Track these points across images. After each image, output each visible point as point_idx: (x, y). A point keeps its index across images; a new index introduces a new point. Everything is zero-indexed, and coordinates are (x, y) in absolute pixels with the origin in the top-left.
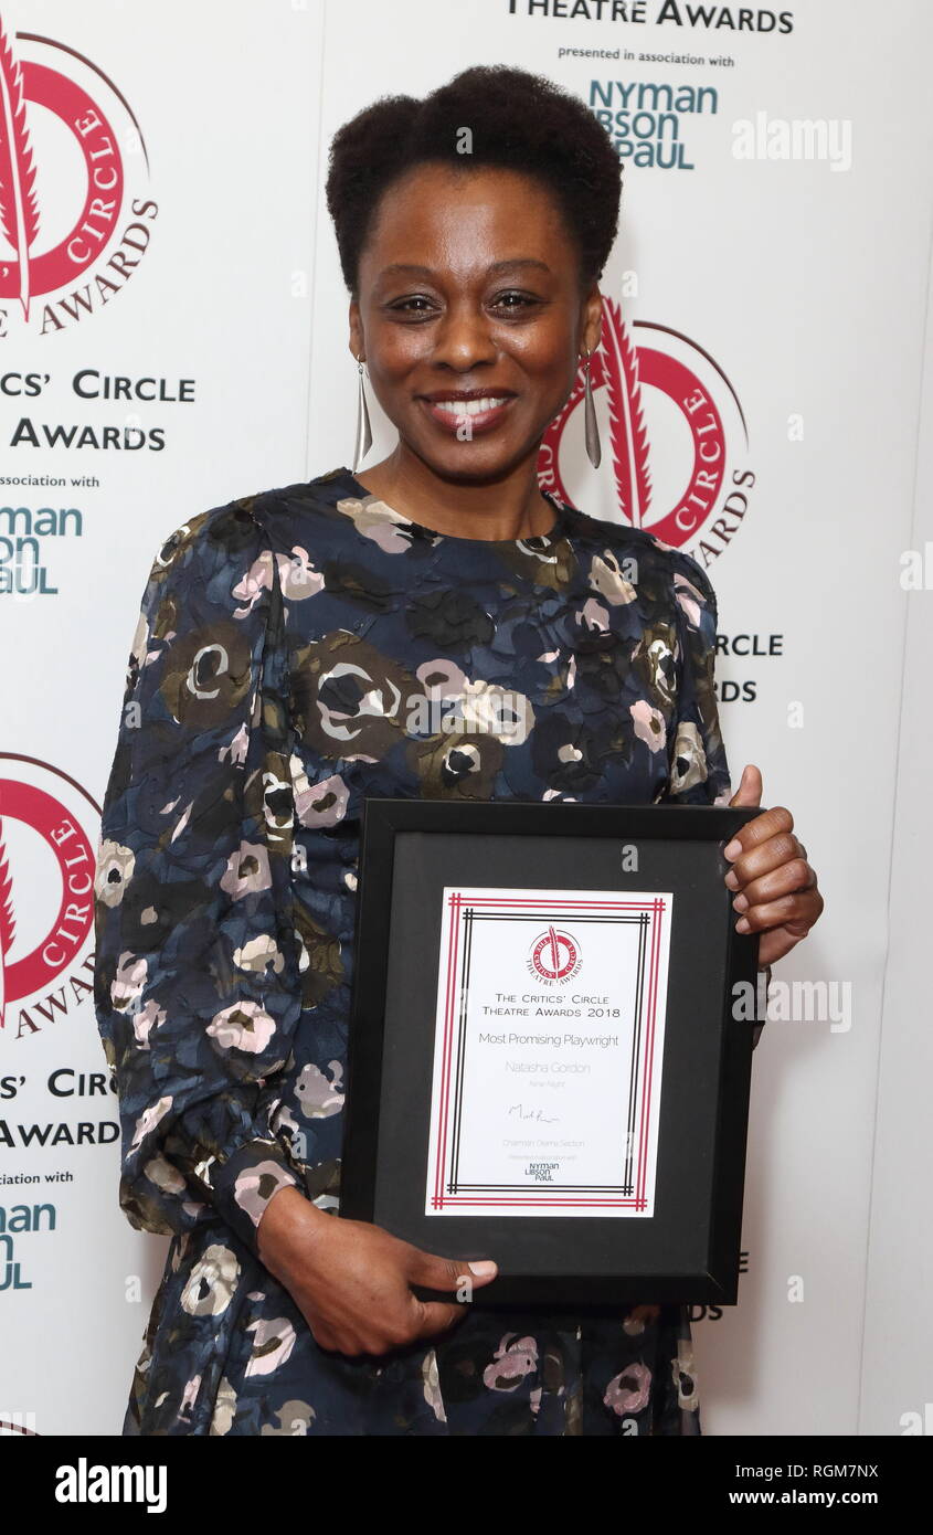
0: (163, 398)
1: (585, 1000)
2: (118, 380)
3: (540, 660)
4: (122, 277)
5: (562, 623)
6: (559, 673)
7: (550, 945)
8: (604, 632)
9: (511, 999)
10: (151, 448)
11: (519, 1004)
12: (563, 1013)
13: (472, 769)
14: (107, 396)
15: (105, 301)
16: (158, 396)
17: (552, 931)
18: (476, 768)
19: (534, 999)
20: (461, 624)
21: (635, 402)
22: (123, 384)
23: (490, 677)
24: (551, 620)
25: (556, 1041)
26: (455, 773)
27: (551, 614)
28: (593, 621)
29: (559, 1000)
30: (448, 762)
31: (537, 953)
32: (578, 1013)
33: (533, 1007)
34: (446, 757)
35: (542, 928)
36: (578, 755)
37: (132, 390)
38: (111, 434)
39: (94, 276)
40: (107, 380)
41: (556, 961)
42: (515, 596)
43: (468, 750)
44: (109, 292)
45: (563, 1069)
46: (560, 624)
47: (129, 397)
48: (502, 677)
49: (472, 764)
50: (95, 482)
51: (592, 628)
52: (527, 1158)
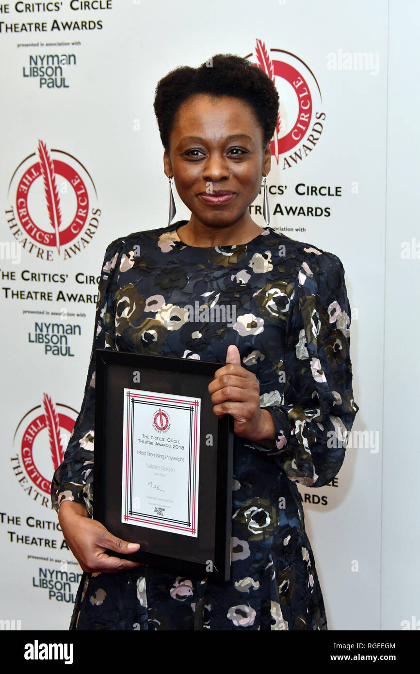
0: (329, 195)
1: (172, 441)
2: (312, 187)
3: (202, 295)
4: (313, 145)
5: (223, 280)
6: (209, 301)
7: (159, 416)
8: (243, 284)
9: (147, 437)
10: (325, 216)
11: (150, 440)
12: (165, 445)
13: (154, 340)
14: (308, 194)
15: (307, 155)
16: (327, 194)
17: (160, 410)
18: (155, 340)
19: (155, 438)
20: (174, 281)
21: (53, 181)
22: (314, 189)
23: (175, 303)
24: (217, 279)
25: (163, 457)
26: (147, 341)
27: (218, 276)
28: (240, 279)
29: (163, 440)
30: (143, 337)
31: (155, 419)
32: (169, 446)
33: (155, 441)
34: (143, 335)
35: (156, 409)
36: (200, 335)
37: (317, 191)
38: (310, 210)
39: (302, 145)
40: (308, 187)
41: (162, 424)
42: (203, 269)
43: (152, 332)
44: (308, 151)
45: (165, 469)
46: (221, 281)
47: (316, 194)
48: (181, 303)
49: (154, 338)
50: (304, 230)
51: (238, 282)
52: (155, 505)
